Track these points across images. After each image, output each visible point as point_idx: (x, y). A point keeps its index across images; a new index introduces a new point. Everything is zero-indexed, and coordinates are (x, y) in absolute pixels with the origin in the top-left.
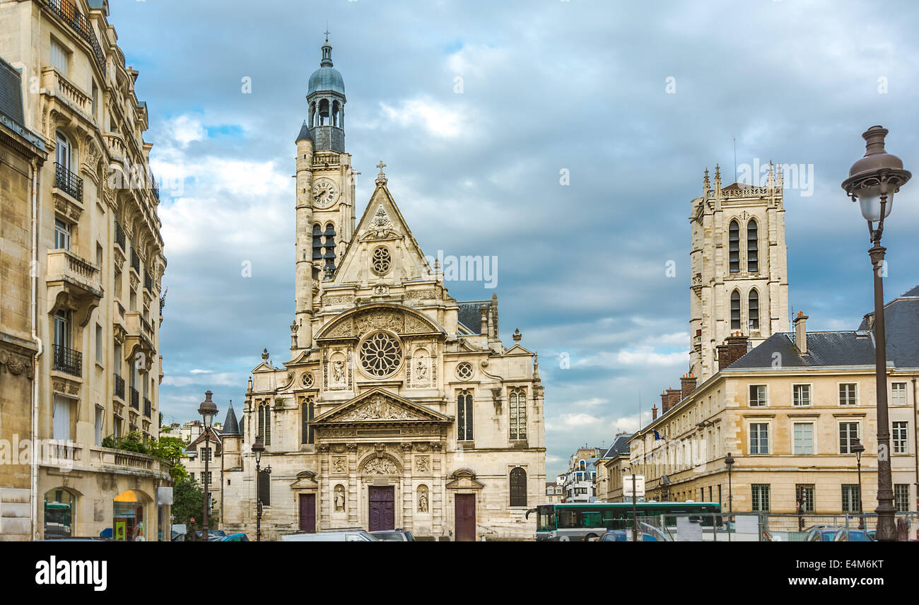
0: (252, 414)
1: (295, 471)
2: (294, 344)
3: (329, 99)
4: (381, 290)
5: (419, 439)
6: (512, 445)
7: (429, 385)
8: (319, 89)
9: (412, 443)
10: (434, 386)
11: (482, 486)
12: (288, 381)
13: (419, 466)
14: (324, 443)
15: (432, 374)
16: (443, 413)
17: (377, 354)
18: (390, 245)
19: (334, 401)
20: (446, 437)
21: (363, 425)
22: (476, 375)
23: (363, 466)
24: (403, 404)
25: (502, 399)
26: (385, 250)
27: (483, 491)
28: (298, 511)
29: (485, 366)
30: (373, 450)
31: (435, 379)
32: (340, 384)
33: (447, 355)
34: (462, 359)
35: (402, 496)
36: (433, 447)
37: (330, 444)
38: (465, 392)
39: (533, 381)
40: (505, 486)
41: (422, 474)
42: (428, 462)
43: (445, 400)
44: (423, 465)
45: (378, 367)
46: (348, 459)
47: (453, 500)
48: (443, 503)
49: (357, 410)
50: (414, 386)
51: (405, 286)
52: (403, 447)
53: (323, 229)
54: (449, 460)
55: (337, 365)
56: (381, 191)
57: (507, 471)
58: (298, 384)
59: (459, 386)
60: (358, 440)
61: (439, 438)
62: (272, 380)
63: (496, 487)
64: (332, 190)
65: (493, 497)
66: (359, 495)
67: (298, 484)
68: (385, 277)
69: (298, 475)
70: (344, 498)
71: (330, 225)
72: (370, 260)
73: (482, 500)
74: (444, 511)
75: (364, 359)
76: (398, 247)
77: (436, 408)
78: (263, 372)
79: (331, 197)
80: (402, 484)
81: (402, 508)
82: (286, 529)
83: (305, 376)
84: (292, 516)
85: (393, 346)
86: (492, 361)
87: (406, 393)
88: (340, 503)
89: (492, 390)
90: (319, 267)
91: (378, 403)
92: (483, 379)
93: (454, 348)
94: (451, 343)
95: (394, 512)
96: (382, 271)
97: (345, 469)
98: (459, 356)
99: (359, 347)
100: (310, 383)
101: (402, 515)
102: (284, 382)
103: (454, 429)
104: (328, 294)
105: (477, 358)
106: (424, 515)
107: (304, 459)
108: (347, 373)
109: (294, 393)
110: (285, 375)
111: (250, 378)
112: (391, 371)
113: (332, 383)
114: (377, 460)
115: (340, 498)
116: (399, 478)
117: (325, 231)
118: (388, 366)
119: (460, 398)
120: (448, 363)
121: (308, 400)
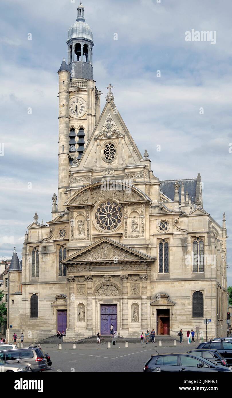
0: (28, 257)
1: (54, 294)
2: (54, 210)
3: (80, 43)
4: (109, 172)
5: (133, 273)
6: (193, 276)
7: (139, 236)
8: (74, 36)
9: (128, 275)
10: (143, 236)
11: (174, 304)
12: (50, 234)
13: (133, 291)
14: (71, 275)
15: (141, 228)
16: (148, 254)
17: (106, 216)
18: (115, 141)
19: (77, 247)
20: (151, 271)
21: (97, 263)
22: (171, 229)
23: (97, 291)
24: (122, 249)
25: (188, 245)
26: (112, 145)
27: (175, 307)
28: (55, 321)
29: (176, 223)
30: (102, 280)
31: (143, 232)
32: (81, 236)
33: (152, 216)
34: (162, 218)
35: (121, 311)
36: (141, 278)
37: (75, 276)
38: (163, 240)
39: (208, 233)
40: (189, 304)
41: (135, 296)
42: (139, 288)
43: (150, 246)
44: (135, 290)
45: (107, 224)
46: (86, 286)
47: (155, 313)
48: (148, 315)
49: (92, 253)
50: (129, 237)
51: (125, 169)
52: (122, 278)
53: (77, 132)
54: (152, 287)
55: (80, 223)
56: (109, 105)
57: (190, 294)
58: (56, 236)
59: (159, 237)
60: (93, 274)
61: (146, 271)
62: (40, 234)
63: (183, 304)
64: (82, 105)
65: (181, 311)
66: (94, 311)
67: (55, 303)
68: (112, 163)
69: (55, 297)
70: (84, 312)
71: (81, 129)
72: (102, 152)
73: (174, 313)
74: (149, 321)
75: (98, 219)
76: (120, 143)
77: (143, 252)
78: (34, 229)
79: (82, 110)
80: (121, 303)
81: (121, 319)
82: (48, 333)
83: (61, 231)
84: (52, 324)
85: (117, 210)
86: (181, 219)
87: (125, 242)
88: (82, 315)
89: (181, 239)
90: (73, 157)
91: (106, 249)
92: (176, 232)
93: (156, 211)
94: (155, 207)
95: (117, 321)
96: (110, 159)
97: (85, 293)
98: (160, 216)
99: (95, 210)
100: (64, 235)
101: (121, 324)
102: (47, 235)
103: (156, 266)
104: (74, 175)
105: (171, 217)
106: (135, 324)
107: (60, 287)
108: (86, 228)
109: (54, 242)
110: (48, 230)
111: (27, 232)
112: (115, 227)
113: (77, 235)
114: (105, 287)
115: (81, 313)
116: (120, 299)
117: (78, 133)
118: (113, 223)
119: (161, 245)
120: (153, 221)
121: (63, 246)
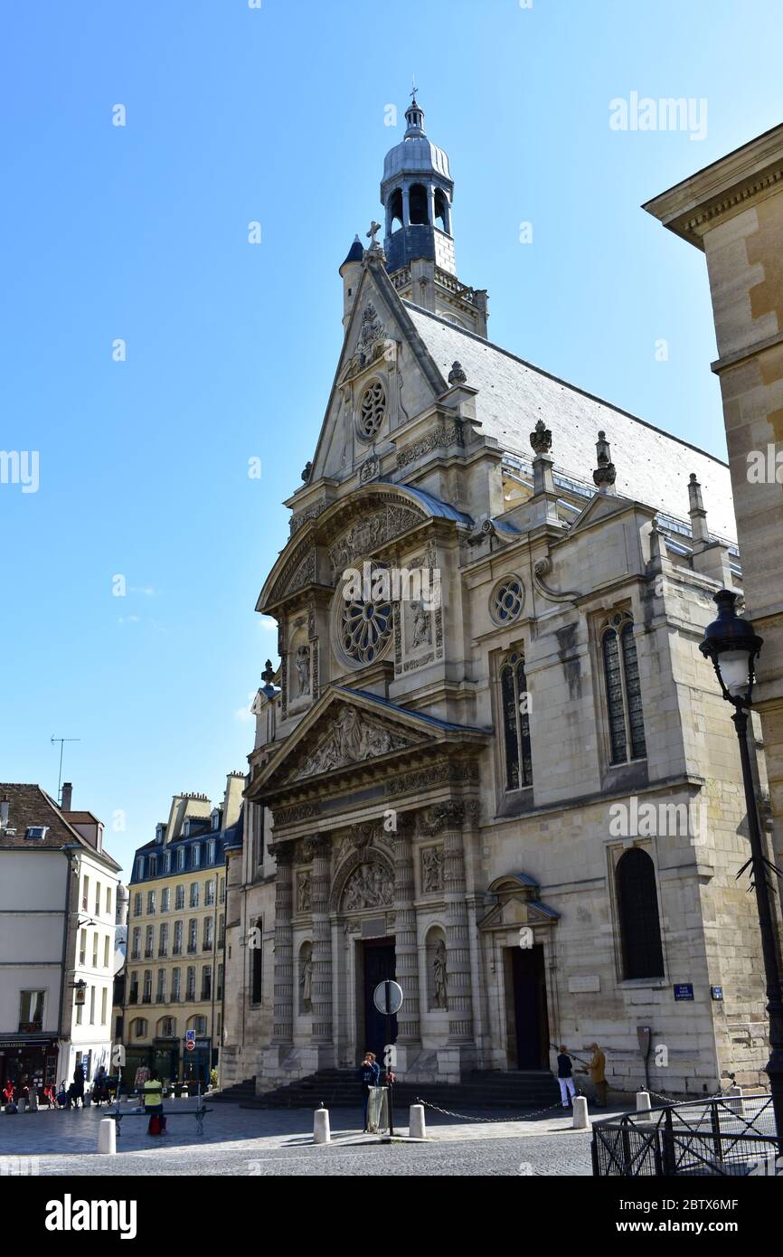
4: (368, 472)
6: (610, 781)
10: (439, 654)
11: (556, 920)
13: (428, 874)
14: (277, 840)
16: (462, 722)
17: (364, 614)
18: (381, 373)
20: (477, 786)
22: (529, 604)
23: (341, 889)
24: (377, 717)
25: (580, 651)
26: (378, 386)
29: (542, 574)
30: (353, 846)
31: (439, 637)
32: (301, 700)
33: (469, 571)
34: (499, 572)
38: (513, 655)
39: (641, 580)
41: (434, 898)
42: (443, 861)
43: (463, 686)
44: (433, 870)
45: (365, 641)
47: (500, 968)
48: (474, 978)
49: (319, 753)
50: (406, 667)
51: (394, 441)
54: (484, 850)
55: (299, 658)
56: (368, 275)
57: (601, 868)
59: (494, 644)
60: (322, 825)
61: (457, 788)
63: (585, 916)
65: (580, 951)
66: (335, 968)
68: (376, 442)
72: (359, 418)
73: (557, 964)
74: (476, 1002)
75: (346, 632)
77: (441, 711)
78: (261, 709)
86: (558, 556)
88: (308, 988)
89: (558, 632)
91: (345, 726)
92: (542, 611)
93: (485, 551)
96: (374, 432)
99: (338, 605)
103: (492, 761)
105: (524, 558)
106: (439, 1018)
114: (364, 871)
115: (307, 978)
119: (505, 675)
120: (473, 593)
